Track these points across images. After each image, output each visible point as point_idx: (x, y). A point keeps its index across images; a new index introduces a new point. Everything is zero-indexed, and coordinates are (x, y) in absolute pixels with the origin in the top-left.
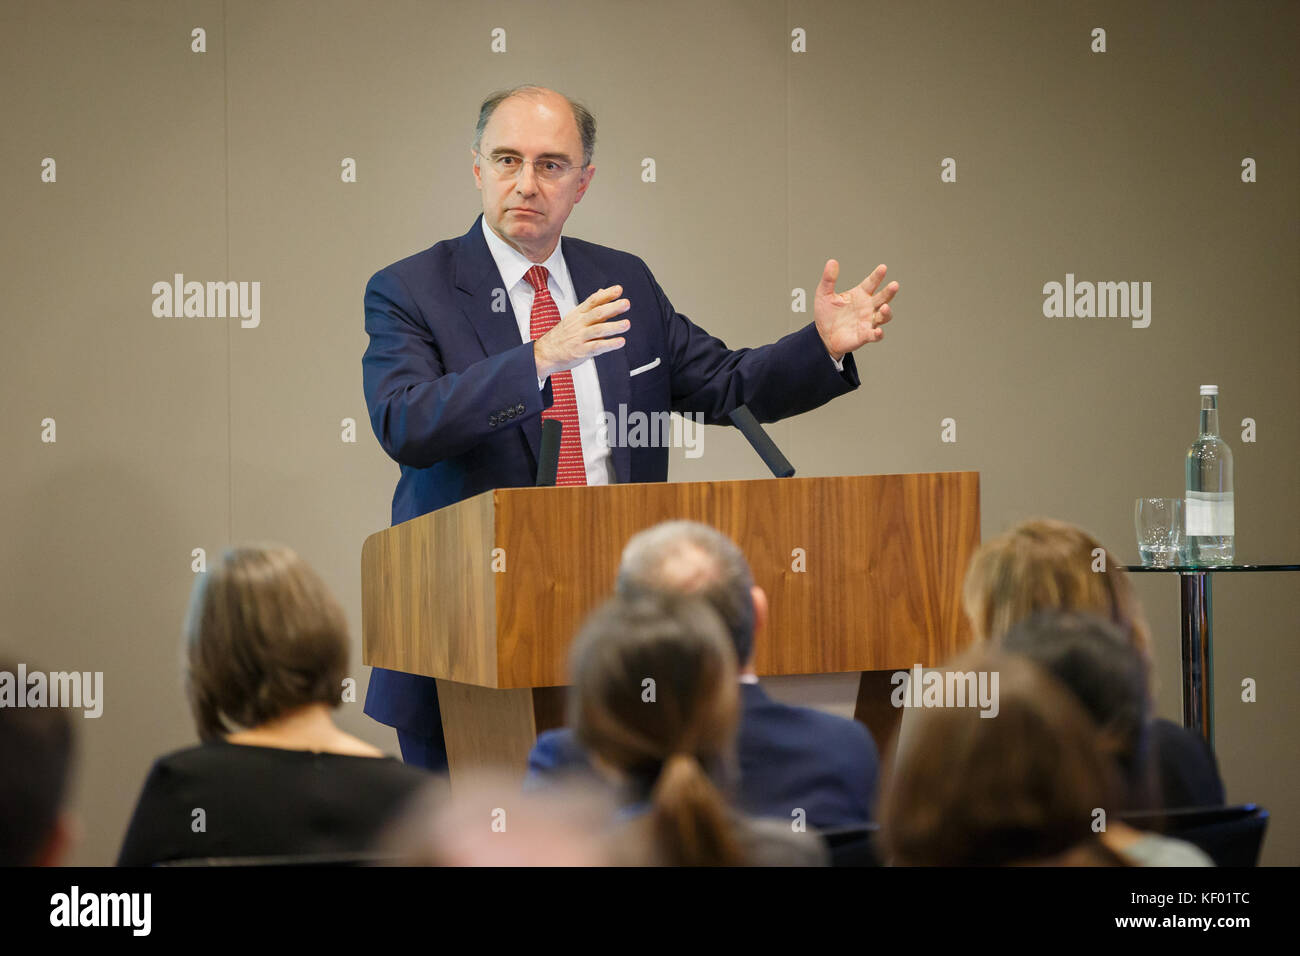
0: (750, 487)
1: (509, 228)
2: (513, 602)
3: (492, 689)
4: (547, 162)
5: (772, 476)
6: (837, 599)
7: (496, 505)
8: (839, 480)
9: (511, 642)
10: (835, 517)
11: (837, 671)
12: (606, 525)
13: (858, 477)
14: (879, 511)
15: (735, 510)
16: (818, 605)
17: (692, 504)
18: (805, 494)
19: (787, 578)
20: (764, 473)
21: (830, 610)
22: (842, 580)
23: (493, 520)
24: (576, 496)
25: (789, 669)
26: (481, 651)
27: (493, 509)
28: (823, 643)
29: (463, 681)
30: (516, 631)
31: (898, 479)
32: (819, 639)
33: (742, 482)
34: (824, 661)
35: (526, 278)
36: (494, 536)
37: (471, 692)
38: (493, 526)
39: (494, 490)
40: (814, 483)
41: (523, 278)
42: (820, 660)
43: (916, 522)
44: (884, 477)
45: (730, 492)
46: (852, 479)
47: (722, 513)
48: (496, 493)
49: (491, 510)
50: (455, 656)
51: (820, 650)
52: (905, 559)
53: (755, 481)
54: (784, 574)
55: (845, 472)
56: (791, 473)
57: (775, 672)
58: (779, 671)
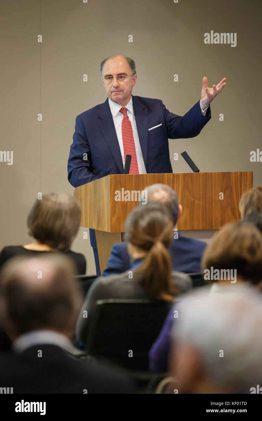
0: (185, 175)
1: (114, 98)
2: (115, 207)
3: (109, 233)
4: (120, 76)
5: (192, 172)
6: (210, 208)
7: (110, 179)
8: (211, 173)
9: (114, 219)
10: (210, 184)
11: (210, 229)
12: (143, 185)
13: (217, 173)
14: (223, 182)
15: (181, 182)
16: (205, 210)
17: (168, 180)
18: (201, 177)
19: (195, 202)
20: (190, 171)
21: (208, 211)
22: (212, 202)
23: (110, 183)
24: (134, 177)
25: (196, 228)
26: (106, 221)
27: (110, 180)
28: (206, 221)
29: (101, 230)
30: (116, 216)
31: (229, 174)
32: (205, 219)
33: (183, 174)
34: (206, 226)
35: (120, 111)
36: (110, 188)
37: (104, 233)
38: (110, 186)
39: (110, 175)
40: (204, 174)
41: (119, 111)
42: (205, 226)
43: (234, 186)
44: (225, 173)
45: (179, 176)
46: (215, 173)
47: (176, 182)
48: (110, 176)
49: (109, 181)
50: (99, 223)
51: (205, 223)
52: (230, 196)
53: (187, 174)
54: (195, 201)
55: (213, 171)
56: (198, 171)
57: (192, 229)
58: (193, 229)
